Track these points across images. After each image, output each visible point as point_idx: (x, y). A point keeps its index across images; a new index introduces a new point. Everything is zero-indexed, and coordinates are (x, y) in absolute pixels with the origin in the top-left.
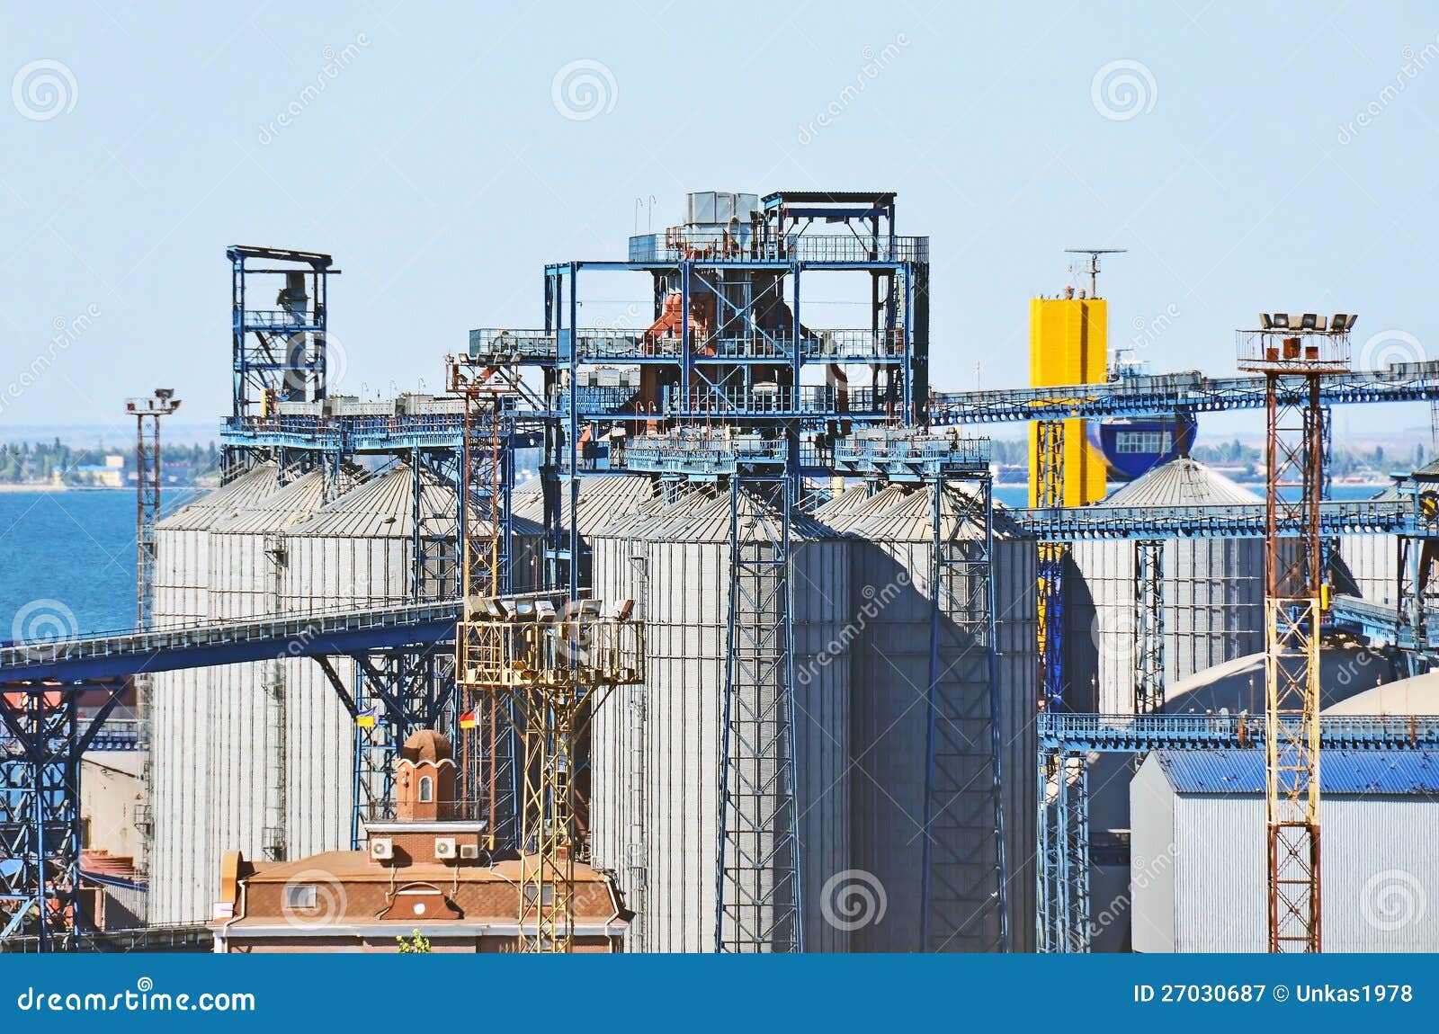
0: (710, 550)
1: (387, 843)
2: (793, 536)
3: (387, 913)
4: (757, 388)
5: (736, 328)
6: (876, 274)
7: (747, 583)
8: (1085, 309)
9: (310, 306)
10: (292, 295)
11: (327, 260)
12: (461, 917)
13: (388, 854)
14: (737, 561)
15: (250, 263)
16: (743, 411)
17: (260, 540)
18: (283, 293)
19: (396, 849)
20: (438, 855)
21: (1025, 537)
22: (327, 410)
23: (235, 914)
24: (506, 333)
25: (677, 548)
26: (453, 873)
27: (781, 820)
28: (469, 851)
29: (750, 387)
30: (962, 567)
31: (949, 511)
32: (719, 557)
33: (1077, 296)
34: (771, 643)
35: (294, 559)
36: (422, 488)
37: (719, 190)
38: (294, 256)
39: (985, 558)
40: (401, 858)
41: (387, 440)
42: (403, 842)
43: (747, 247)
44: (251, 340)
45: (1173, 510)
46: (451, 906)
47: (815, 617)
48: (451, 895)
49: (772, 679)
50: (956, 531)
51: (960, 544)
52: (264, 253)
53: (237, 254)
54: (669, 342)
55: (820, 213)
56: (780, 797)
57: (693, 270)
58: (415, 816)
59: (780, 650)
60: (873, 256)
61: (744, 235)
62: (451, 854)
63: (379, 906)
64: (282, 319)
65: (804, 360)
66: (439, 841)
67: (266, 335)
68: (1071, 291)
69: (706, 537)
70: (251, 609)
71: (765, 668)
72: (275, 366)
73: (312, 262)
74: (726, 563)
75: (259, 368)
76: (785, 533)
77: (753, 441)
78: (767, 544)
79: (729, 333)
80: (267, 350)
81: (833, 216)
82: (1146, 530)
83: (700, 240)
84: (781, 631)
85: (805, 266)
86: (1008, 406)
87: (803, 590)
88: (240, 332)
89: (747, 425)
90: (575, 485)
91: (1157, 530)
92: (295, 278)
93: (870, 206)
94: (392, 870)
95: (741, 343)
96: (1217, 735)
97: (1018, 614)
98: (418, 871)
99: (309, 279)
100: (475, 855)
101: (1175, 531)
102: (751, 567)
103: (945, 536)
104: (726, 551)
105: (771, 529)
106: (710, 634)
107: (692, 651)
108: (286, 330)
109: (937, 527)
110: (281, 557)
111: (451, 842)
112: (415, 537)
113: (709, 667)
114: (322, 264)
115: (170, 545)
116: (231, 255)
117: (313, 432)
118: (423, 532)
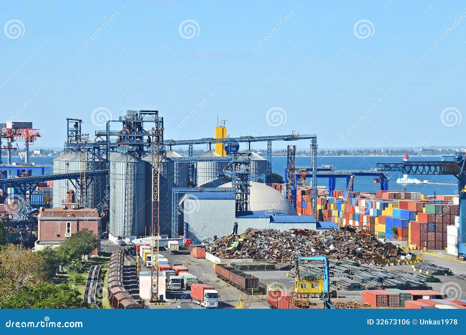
0: (124, 163)
1: (64, 206)
2: (136, 161)
3: (64, 216)
4: (137, 139)
5: (134, 131)
6: (156, 123)
7: (129, 168)
8: (223, 129)
9: (79, 127)
10: (76, 126)
11: (81, 120)
12: (75, 217)
13: (64, 208)
14: (127, 165)
15: (70, 121)
16: (134, 143)
17: (65, 162)
18: (75, 125)
19: (66, 207)
20: (72, 208)
21: (172, 162)
22: (77, 143)
23: (41, 216)
24: (100, 131)
25: (119, 163)
26: (74, 211)
27: (134, 203)
28: (76, 207)
29: (136, 139)
30: (162, 166)
31: (161, 158)
32: (125, 164)
33: (222, 127)
34: (133, 177)
35: (70, 165)
36: (88, 154)
37: (131, 110)
38: (76, 120)
39: (165, 165)
40: (66, 208)
41: (84, 147)
42: (66, 206)
43: (135, 118)
44: (70, 132)
45: (207, 158)
46: (73, 215)
47: (140, 173)
48: (73, 214)
49: (133, 182)
50: (161, 160)
51: (162, 163)
52: (72, 119)
53: (68, 120)
54: (123, 133)
55: (147, 114)
56: (134, 200)
57: (127, 122)
58: (69, 202)
59: (134, 178)
60: (156, 120)
61: (135, 117)
62: (74, 208)
63: (63, 215)
64: (75, 129)
65: (144, 135)
66: (72, 206)
67: (72, 132)
68: (221, 126)
69: (123, 161)
70: (63, 172)
71: (132, 181)
72: (74, 136)
73: (79, 121)
74: (126, 165)
75: (71, 136)
76: (135, 161)
77: (131, 147)
78: (132, 162)
79: (133, 131)
80: (72, 134)
81: (150, 114)
82: (195, 161)
83: (128, 118)
84: (134, 175)
85: (144, 121)
86: (184, 143)
87: (138, 169)
88: (68, 131)
89: (130, 145)
90: (109, 154)
91: (196, 161)
92: (77, 123)
93: (155, 113)
94: (65, 210)
95: (134, 133)
96: (198, 191)
97: (171, 173)
98: (69, 210)
99: (79, 123)
100: (77, 208)
101: (199, 161)
102: (130, 166)
103: (160, 161)
104: (126, 163)
105: (133, 160)
106: (124, 176)
107: (121, 178)
108: (75, 131)
109: (159, 160)
110: (68, 164)
111: (74, 206)
112: (87, 162)
113: (124, 181)
114: (80, 121)
115: (55, 163)
116: (67, 120)
117: (75, 146)
118: (88, 161)
